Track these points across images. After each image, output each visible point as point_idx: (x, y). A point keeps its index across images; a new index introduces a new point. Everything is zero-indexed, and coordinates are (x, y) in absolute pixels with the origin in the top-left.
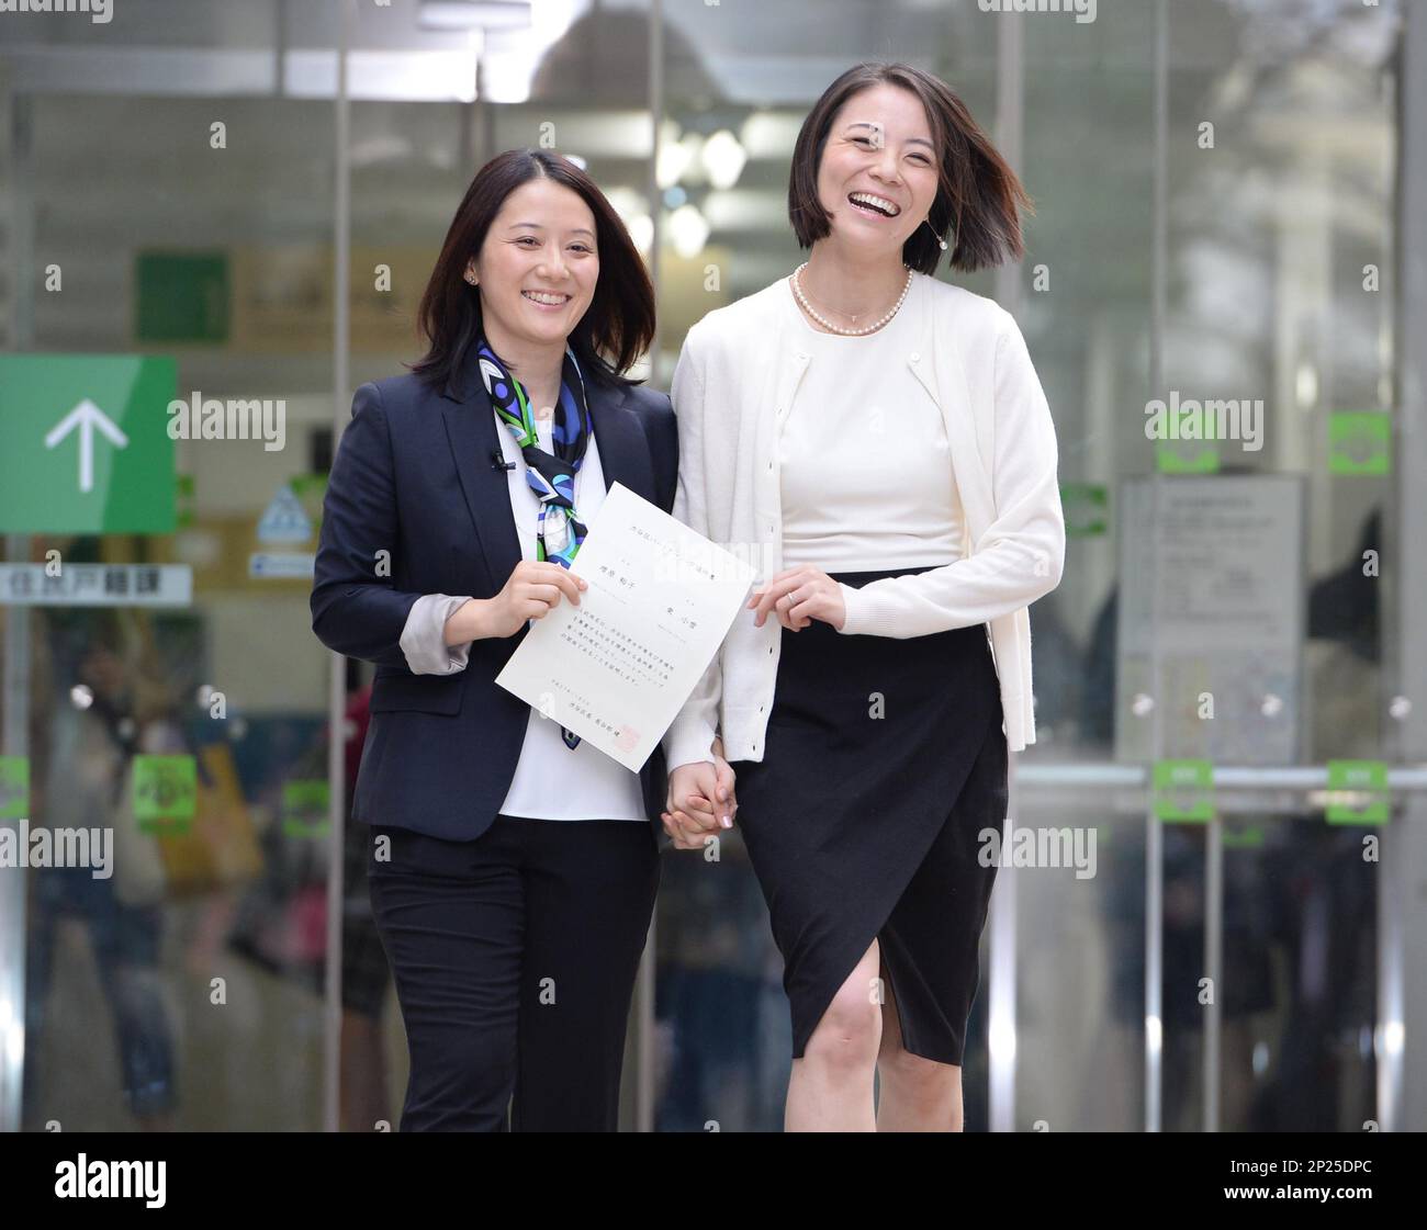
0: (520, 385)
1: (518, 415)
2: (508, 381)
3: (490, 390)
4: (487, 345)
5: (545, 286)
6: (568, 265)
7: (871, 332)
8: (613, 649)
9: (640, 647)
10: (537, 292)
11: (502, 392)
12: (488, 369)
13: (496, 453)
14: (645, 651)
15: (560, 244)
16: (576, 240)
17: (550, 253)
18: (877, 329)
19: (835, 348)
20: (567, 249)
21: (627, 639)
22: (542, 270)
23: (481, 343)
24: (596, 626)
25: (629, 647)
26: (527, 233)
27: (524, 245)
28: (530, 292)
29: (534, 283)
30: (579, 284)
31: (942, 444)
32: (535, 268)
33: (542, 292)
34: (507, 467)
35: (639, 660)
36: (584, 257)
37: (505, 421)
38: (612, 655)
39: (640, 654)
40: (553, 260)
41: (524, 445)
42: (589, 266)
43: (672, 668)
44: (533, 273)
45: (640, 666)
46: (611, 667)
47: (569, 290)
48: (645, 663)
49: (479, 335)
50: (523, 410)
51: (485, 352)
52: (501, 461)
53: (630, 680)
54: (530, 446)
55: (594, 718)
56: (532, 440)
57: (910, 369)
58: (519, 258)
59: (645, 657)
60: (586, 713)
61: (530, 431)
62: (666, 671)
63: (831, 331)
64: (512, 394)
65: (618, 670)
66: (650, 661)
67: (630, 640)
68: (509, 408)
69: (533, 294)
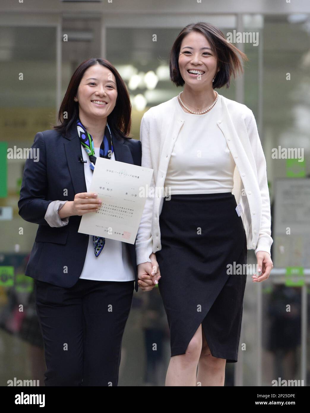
0: (90, 135)
1: (88, 145)
2: (86, 134)
3: (80, 137)
4: (80, 122)
5: (98, 98)
6: (106, 92)
7: (204, 113)
8: (112, 210)
10: (96, 100)
11: (84, 137)
12: (80, 129)
13: (81, 157)
15: (103, 85)
16: (109, 84)
17: (100, 88)
18: (206, 112)
19: (192, 118)
20: (106, 87)
21: (115, 206)
22: (97, 93)
23: (78, 121)
25: (116, 208)
26: (93, 81)
27: (92, 85)
29: (95, 98)
30: (110, 98)
31: (227, 151)
32: (95, 92)
33: (97, 101)
34: (84, 162)
36: (112, 90)
37: (84, 147)
38: (112, 212)
39: (121, 209)
40: (101, 90)
41: (90, 155)
42: (114, 93)
43: (133, 210)
44: (94, 94)
45: (122, 213)
46: (113, 216)
47: (106, 100)
49: (77, 118)
50: (90, 143)
51: (79, 124)
52: (82, 160)
53: (121, 217)
54: (92, 155)
56: (93, 153)
57: (218, 125)
58: (90, 89)
59: (123, 210)
61: (92, 151)
62: (132, 212)
63: (191, 113)
64: (87, 138)
65: (115, 216)
66: (125, 210)
67: (116, 206)
68: (86, 142)
69: (95, 101)
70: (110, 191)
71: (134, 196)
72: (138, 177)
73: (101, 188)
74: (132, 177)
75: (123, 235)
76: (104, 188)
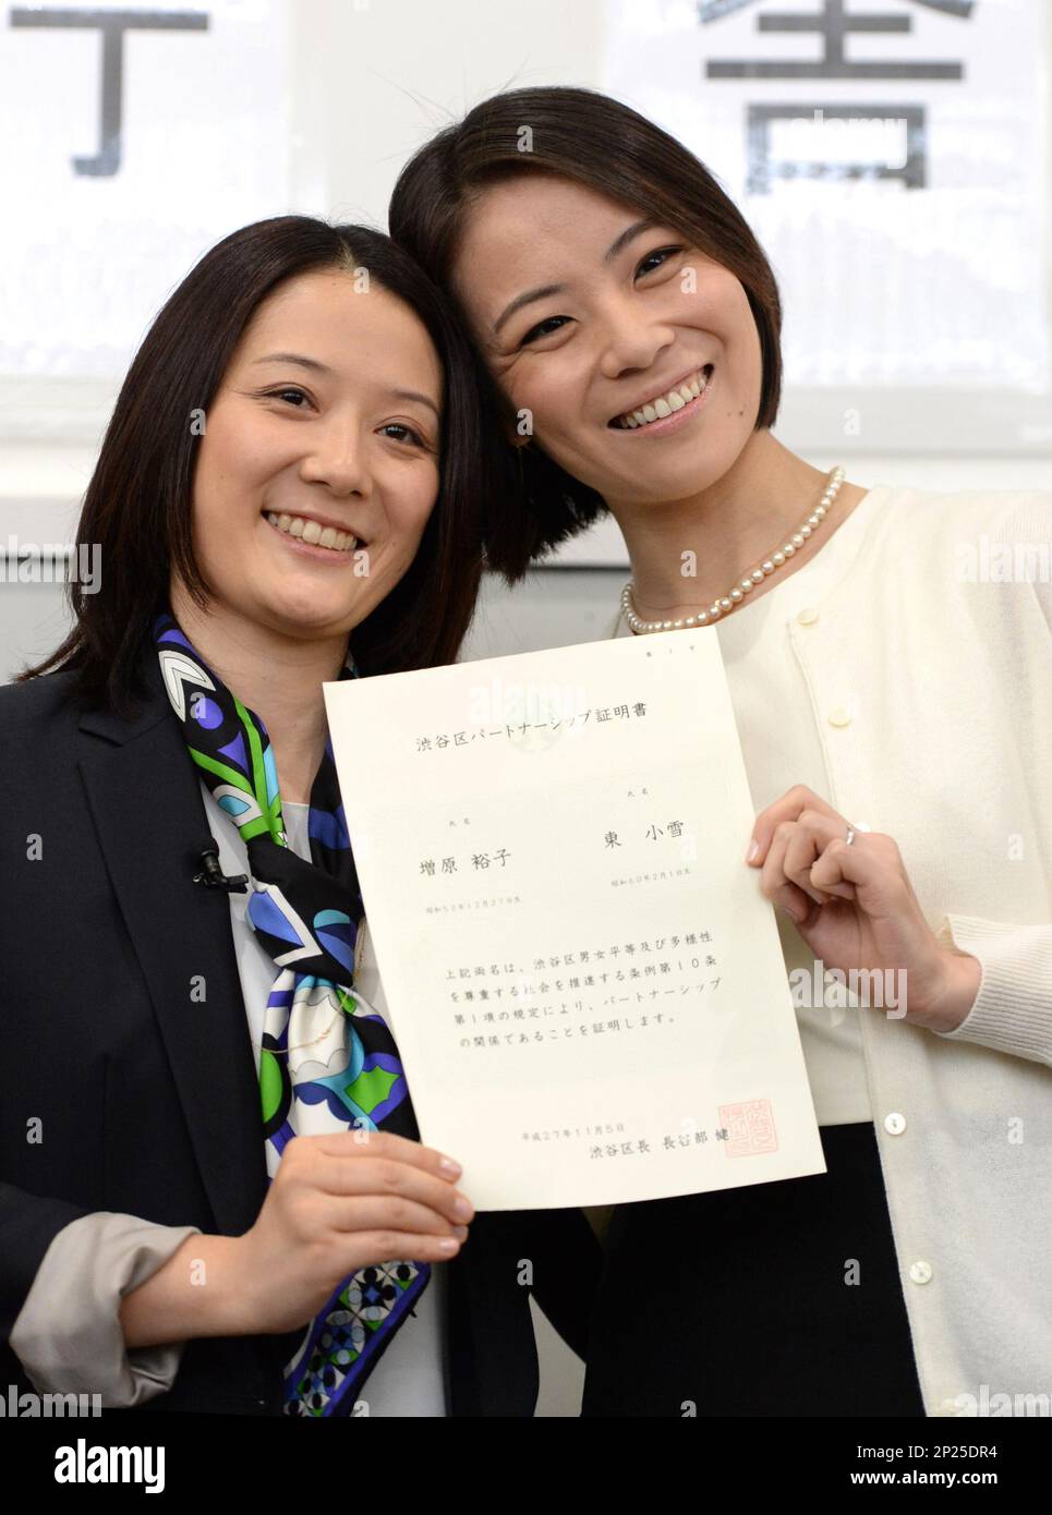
0: (251, 710)
1: (243, 763)
2: (222, 696)
3: (181, 713)
4: (176, 626)
5: (309, 502)
6: (373, 468)
8: (570, 995)
9: (615, 951)
10: (294, 515)
11: (209, 715)
12: (175, 669)
14: (630, 949)
20: (376, 430)
21: (577, 958)
22: (310, 468)
23: (165, 623)
24: (503, 980)
25: (594, 967)
26: (296, 379)
27: (286, 407)
28: (278, 514)
29: (290, 495)
30: (389, 513)
34: (228, 886)
35: (635, 974)
38: (579, 1005)
39: (627, 962)
41: (252, 833)
43: (706, 936)
44: (292, 472)
45: (646, 983)
46: (598, 1029)
48: (650, 969)
50: (255, 759)
51: (173, 636)
53: (651, 1021)
54: (266, 839)
55: (656, 1143)
56: (270, 822)
59: (639, 960)
60: (635, 1146)
61: (269, 807)
62: (701, 950)
64: (232, 723)
65: (614, 1024)
66: (655, 959)
67: (584, 955)
68: (225, 750)
69: (285, 518)
70: (495, 864)
71: (668, 833)
72: (640, 708)
73: (428, 867)
74: (600, 720)
75: (723, 1134)
76: (449, 864)
